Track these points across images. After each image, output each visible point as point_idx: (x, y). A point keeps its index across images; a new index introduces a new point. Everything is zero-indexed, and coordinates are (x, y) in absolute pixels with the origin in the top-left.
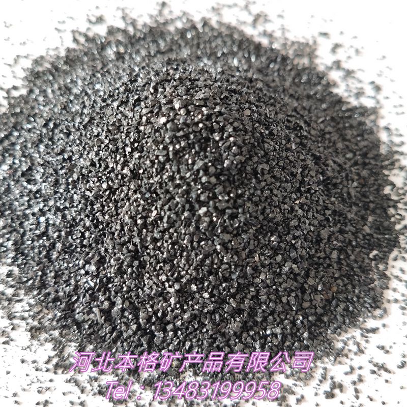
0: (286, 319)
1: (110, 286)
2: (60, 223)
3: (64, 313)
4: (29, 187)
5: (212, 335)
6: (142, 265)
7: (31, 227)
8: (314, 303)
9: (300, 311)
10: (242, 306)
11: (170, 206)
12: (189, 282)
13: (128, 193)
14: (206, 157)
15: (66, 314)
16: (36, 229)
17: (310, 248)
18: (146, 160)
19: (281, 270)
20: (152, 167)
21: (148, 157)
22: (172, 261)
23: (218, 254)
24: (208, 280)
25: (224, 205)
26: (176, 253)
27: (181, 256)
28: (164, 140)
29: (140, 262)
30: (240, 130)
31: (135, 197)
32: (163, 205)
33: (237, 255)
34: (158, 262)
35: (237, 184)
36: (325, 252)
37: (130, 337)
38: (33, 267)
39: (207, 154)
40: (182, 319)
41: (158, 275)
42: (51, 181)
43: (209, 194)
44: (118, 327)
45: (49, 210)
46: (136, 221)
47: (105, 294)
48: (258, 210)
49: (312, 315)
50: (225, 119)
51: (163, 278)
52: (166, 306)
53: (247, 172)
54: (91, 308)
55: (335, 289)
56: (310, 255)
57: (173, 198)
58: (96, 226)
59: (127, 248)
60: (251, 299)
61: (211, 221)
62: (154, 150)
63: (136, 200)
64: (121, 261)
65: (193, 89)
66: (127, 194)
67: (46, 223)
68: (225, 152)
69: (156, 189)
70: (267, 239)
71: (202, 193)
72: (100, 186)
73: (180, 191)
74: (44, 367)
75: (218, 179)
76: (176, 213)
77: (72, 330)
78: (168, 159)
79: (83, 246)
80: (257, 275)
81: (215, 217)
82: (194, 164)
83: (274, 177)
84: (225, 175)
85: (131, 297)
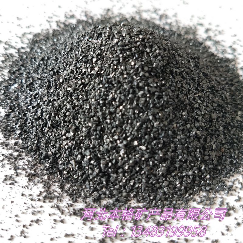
0: (194, 166)
1: (82, 145)
2: (51, 108)
3: (51, 164)
4: (31, 93)
5: (148, 175)
6: (103, 130)
8: (211, 157)
9: (203, 162)
10: (167, 157)
11: (120, 91)
12: (132, 140)
13: (94, 85)
14: (142, 61)
15: (52, 165)
16: (35, 115)
17: (206, 123)
18: (106, 64)
19: (190, 135)
20: (109, 68)
22: (121, 127)
23: (151, 121)
24: (144, 138)
25: (154, 90)
26: (124, 121)
27: (127, 123)
28: (116, 52)
29: (101, 128)
31: (99, 87)
32: (116, 91)
33: (162, 123)
34: (113, 128)
35: (161, 79)
36: (215, 126)
37: (94, 177)
38: (32, 139)
40: (128, 165)
41: (113, 136)
42: (45, 86)
43: (145, 83)
44: (87, 172)
45: (44, 103)
47: (78, 150)
48: (174, 95)
49: (211, 164)
51: (116, 137)
52: (118, 156)
53: (167, 72)
54: (69, 161)
55: (223, 150)
56: (206, 128)
57: (122, 85)
58: (74, 108)
59: (93, 119)
60: (172, 152)
61: (146, 101)
63: (99, 89)
64: (89, 128)
67: (41, 111)
68: (153, 59)
69: (112, 81)
70: (180, 113)
71: (140, 82)
72: (77, 83)
73: (127, 81)
74: (37, 198)
75: (150, 74)
76: (124, 95)
77: (56, 175)
78: (119, 63)
79: (65, 122)
80: (176, 136)
81: (149, 97)
82: (135, 65)
83: (183, 77)
84: (154, 72)
85: (95, 151)
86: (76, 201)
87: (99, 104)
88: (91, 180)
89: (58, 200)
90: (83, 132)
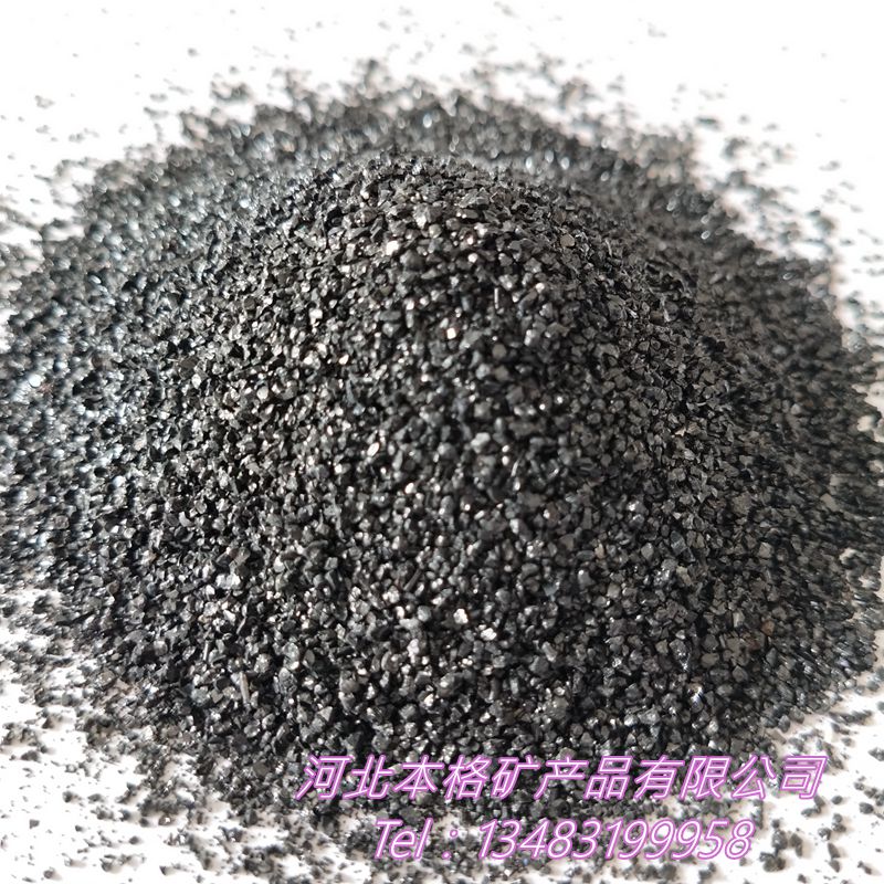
0: (667, 691)
1: (272, 619)
2: (161, 484)
3: (166, 686)
4: (90, 414)
5: (502, 729)
6: (345, 569)
7: (94, 499)
8: (727, 655)
9: (698, 675)
10: (570, 661)
11: (407, 433)
12: (451, 605)
13: (314, 406)
14: (486, 324)
15: (170, 689)
16: (105, 503)
17: (712, 534)
18: (356, 334)
19: (652, 580)
20: (369, 347)
21: (360, 327)
22: (412, 558)
23: (515, 538)
24: (492, 599)
25: (526, 428)
26: (421, 538)
27: (432, 545)
28: (394, 290)
29: (341, 560)
30: (556, 272)
31: (331, 415)
32: (391, 432)
33: (556, 544)
34: (382, 561)
35: (553, 384)
36: (744, 543)
37: (317, 736)
38: (95, 589)
39: (489, 318)
40: (434, 692)
41: (381, 591)
42: (142, 397)
43: (493, 403)
44: (289, 715)
45: (136, 460)
46: (332, 468)
47: (259, 639)
48: (598, 442)
49: (723, 682)
50: (524, 247)
51: (392, 596)
52: (399, 661)
53: (574, 359)
54: (227, 675)
55: (770, 626)
56: (713, 551)
57: (415, 413)
58: (242, 486)
59: (312, 530)
60: (589, 645)
61: (499, 466)
62: (373, 312)
63: (332, 423)
64: (296, 561)
65: (452, 190)
66: (313, 411)
67: (128, 489)
68: (525, 314)
69: (377, 395)
70: (619, 507)
71: (478, 401)
72: (253, 396)
73: (430, 397)
74: (117, 809)
75: (513, 371)
76: (422, 448)
77: (182, 725)
78: (403, 330)
79: (211, 533)
80: (602, 589)
81: (507, 454)
82: (459, 338)
83: (630, 373)
84: (527, 364)
85: (318, 644)
86: (254, 821)
87: (332, 476)
88: (306, 745)
89: (190, 816)
90: (275, 574)
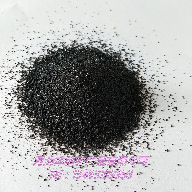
0: (111, 129)
1: (63, 121)
5: (91, 134)
8: (118, 125)
9: (115, 127)
10: (99, 126)
11: (79, 99)
12: (85, 120)
14: (88, 86)
19: (109, 116)
20: (74, 89)
22: (80, 114)
23: (92, 111)
24: (90, 119)
25: (93, 98)
27: (82, 112)
28: (77, 82)
29: (71, 114)
30: (97, 79)
32: (77, 99)
33: (97, 112)
34: (76, 114)
35: (97, 93)
37: (69, 135)
40: (83, 130)
41: (76, 118)
43: (89, 95)
46: (70, 103)
48: (102, 100)
49: (118, 128)
50: (93, 76)
52: (78, 126)
58: (59, 105)
59: (68, 111)
60: (101, 124)
61: (90, 103)
63: (70, 98)
64: (66, 114)
65: (85, 68)
66: (68, 96)
68: (93, 85)
69: (75, 94)
70: (105, 107)
71: (87, 95)
72: (60, 94)
73: (82, 95)
74: (45, 144)
75: (92, 91)
76: (81, 101)
78: (78, 87)
79: (55, 111)
80: (103, 117)
81: (91, 101)
82: (85, 88)
85: (69, 124)
86: (61, 145)
87: (70, 104)
88: (67, 136)
89: (53, 145)
90: (63, 116)
